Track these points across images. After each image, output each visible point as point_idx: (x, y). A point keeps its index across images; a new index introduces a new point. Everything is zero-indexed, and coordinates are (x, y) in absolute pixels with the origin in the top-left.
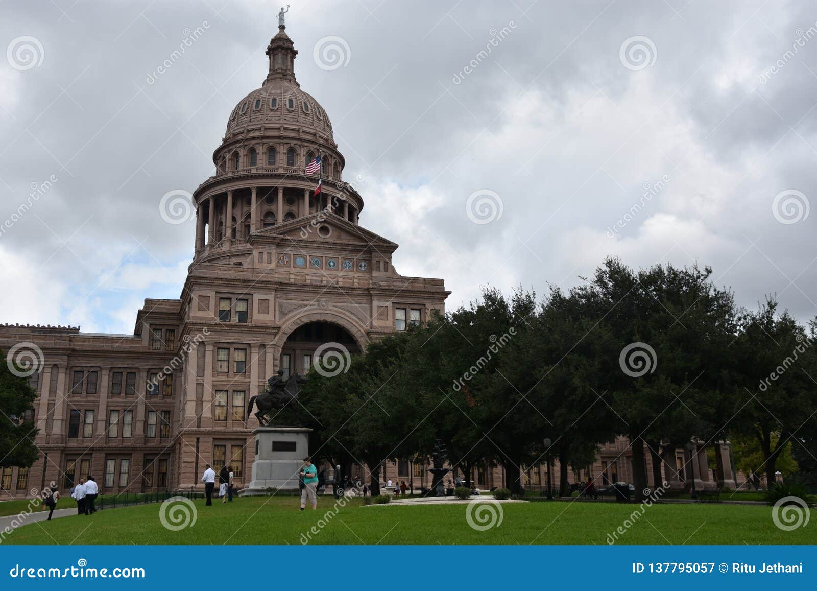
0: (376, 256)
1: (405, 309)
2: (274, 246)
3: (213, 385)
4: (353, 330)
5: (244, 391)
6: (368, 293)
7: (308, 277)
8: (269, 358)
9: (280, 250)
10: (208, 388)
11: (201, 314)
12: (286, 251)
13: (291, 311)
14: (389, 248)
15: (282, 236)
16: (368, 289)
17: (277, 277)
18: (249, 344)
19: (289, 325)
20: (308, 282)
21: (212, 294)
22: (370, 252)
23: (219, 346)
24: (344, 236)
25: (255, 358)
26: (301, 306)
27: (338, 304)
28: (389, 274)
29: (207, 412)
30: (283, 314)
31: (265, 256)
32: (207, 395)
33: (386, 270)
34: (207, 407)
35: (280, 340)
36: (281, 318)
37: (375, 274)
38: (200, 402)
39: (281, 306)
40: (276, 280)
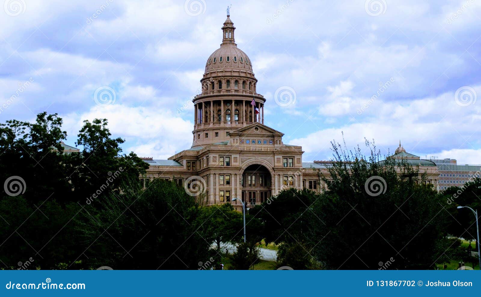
0: (276, 138)
1: (287, 159)
2: (238, 137)
3: (219, 189)
4: (268, 167)
5: (229, 191)
6: (273, 153)
7: (251, 148)
8: (238, 178)
9: (241, 138)
10: (217, 190)
11: (214, 163)
12: (243, 138)
13: (245, 161)
14: (281, 135)
15: (241, 133)
16: (273, 152)
17: (240, 149)
18: (231, 174)
19: (244, 166)
20: (251, 150)
21: (217, 156)
22: (273, 136)
23: (220, 174)
24: (264, 131)
25: (233, 179)
26: (249, 159)
27: (262, 158)
28: (281, 145)
29: (217, 199)
30: (242, 162)
31: (235, 140)
32: (217, 193)
33: (280, 144)
34: (217, 197)
35: (242, 172)
36: (241, 164)
37: (276, 145)
38: (215, 195)
39: (242, 159)
40: (240, 150)
